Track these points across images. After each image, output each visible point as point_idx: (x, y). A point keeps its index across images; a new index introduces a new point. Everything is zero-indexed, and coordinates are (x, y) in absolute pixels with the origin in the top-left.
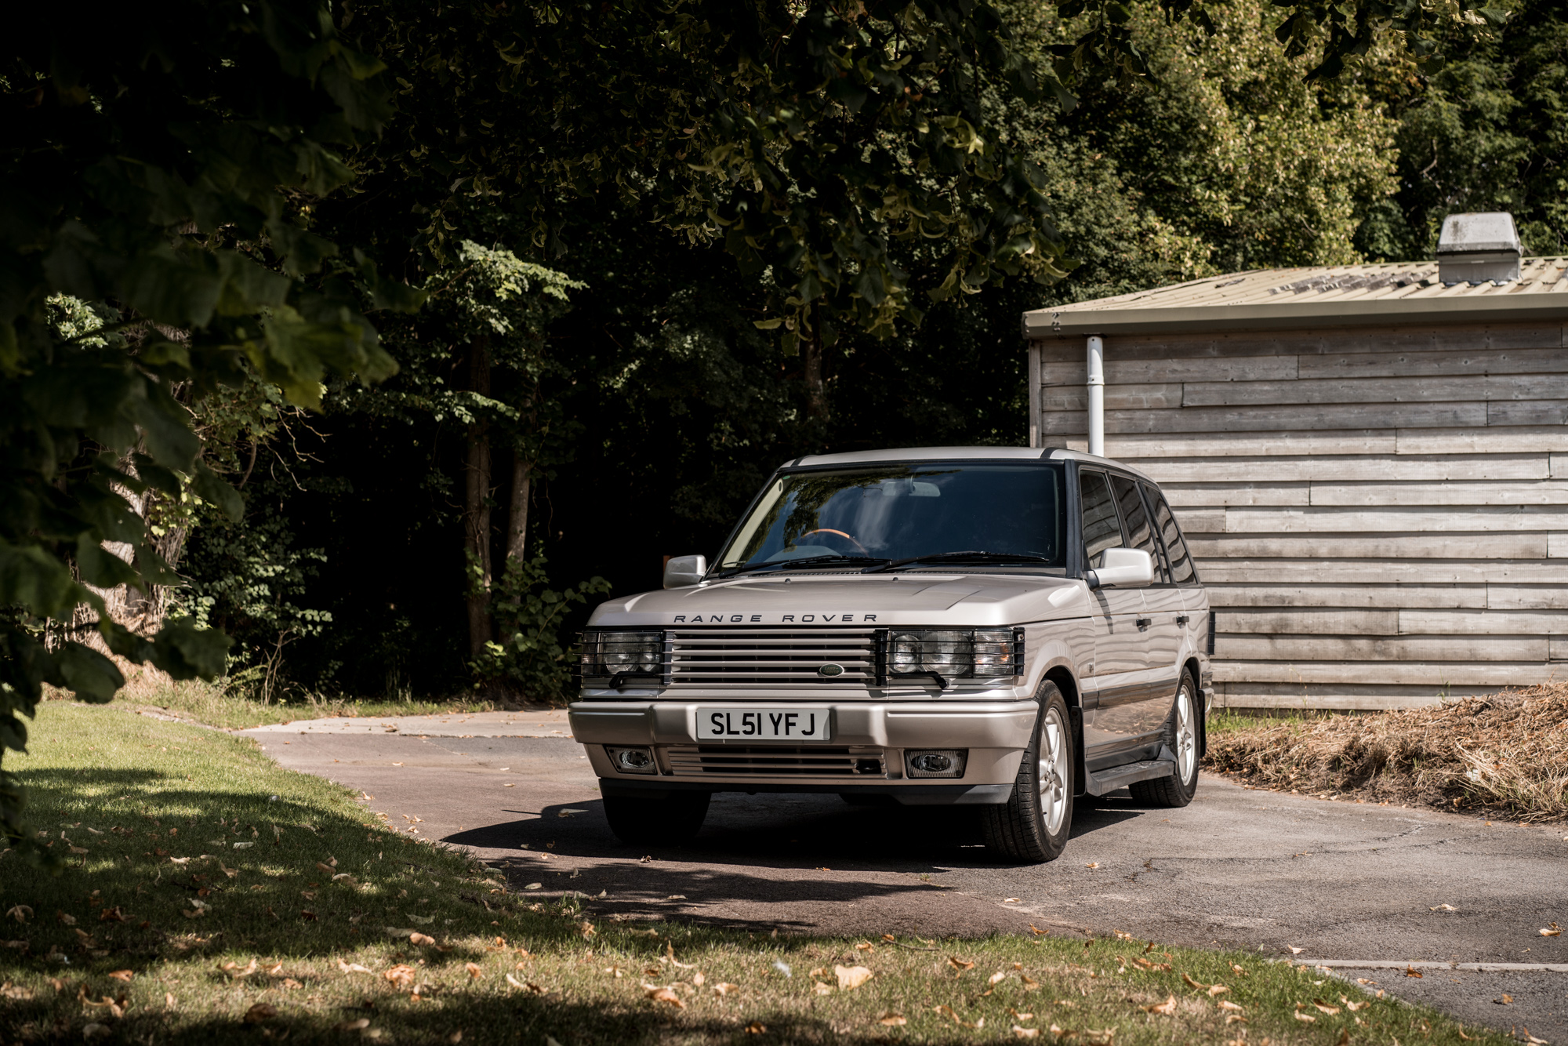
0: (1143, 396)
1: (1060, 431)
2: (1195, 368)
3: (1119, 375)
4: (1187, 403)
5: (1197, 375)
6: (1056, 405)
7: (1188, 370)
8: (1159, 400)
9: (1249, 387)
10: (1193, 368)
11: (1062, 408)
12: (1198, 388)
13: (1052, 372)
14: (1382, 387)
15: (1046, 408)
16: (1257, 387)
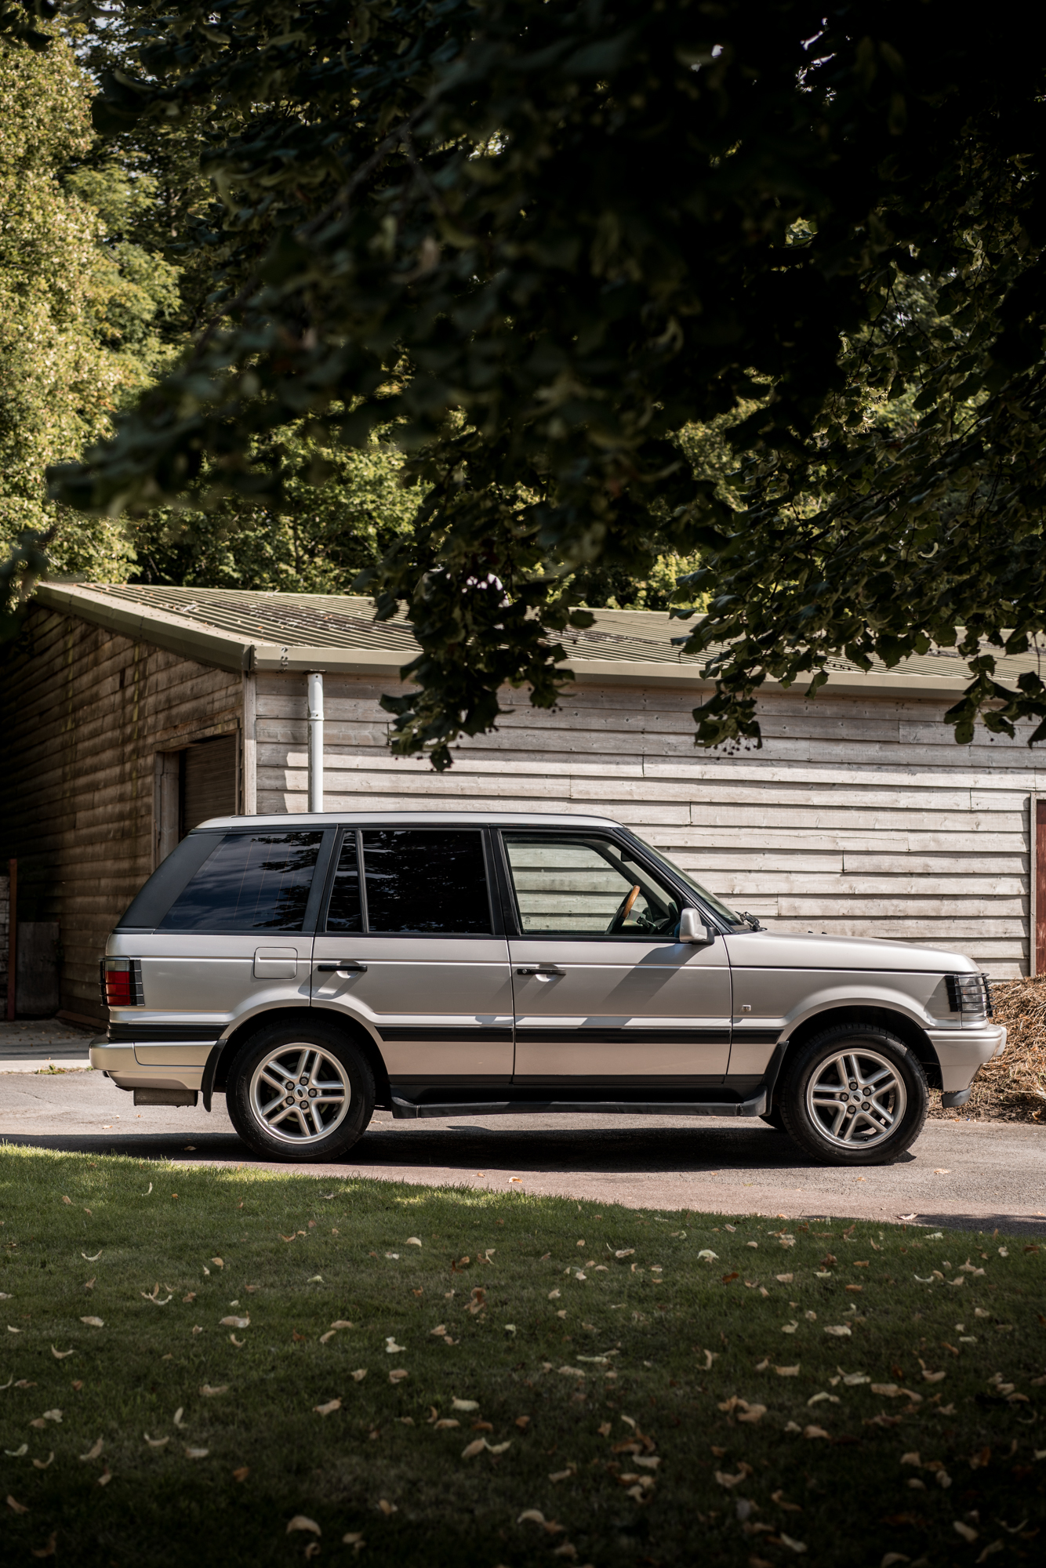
0: (352, 733)
3: (329, 711)
6: (269, 736)
8: (366, 738)
11: (275, 740)
13: (266, 704)
14: (560, 737)
15: (260, 739)
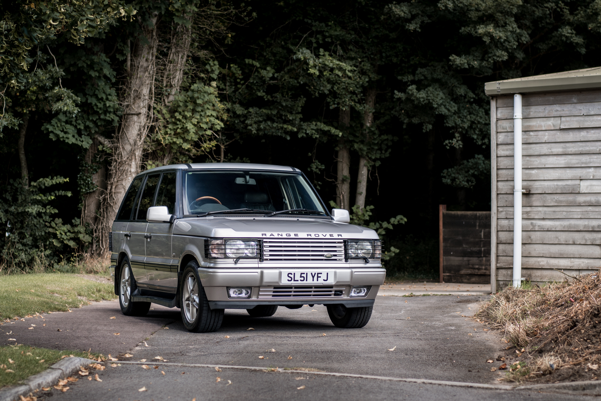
0: (543, 124)
1: (505, 142)
2: (566, 109)
3: (531, 113)
4: (562, 127)
5: (567, 112)
6: (503, 129)
7: (563, 110)
8: (550, 125)
9: (591, 118)
10: (565, 109)
11: (506, 131)
12: (568, 119)
13: (501, 112)
15: (499, 131)
16: (595, 118)
